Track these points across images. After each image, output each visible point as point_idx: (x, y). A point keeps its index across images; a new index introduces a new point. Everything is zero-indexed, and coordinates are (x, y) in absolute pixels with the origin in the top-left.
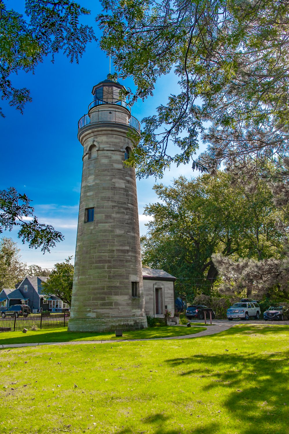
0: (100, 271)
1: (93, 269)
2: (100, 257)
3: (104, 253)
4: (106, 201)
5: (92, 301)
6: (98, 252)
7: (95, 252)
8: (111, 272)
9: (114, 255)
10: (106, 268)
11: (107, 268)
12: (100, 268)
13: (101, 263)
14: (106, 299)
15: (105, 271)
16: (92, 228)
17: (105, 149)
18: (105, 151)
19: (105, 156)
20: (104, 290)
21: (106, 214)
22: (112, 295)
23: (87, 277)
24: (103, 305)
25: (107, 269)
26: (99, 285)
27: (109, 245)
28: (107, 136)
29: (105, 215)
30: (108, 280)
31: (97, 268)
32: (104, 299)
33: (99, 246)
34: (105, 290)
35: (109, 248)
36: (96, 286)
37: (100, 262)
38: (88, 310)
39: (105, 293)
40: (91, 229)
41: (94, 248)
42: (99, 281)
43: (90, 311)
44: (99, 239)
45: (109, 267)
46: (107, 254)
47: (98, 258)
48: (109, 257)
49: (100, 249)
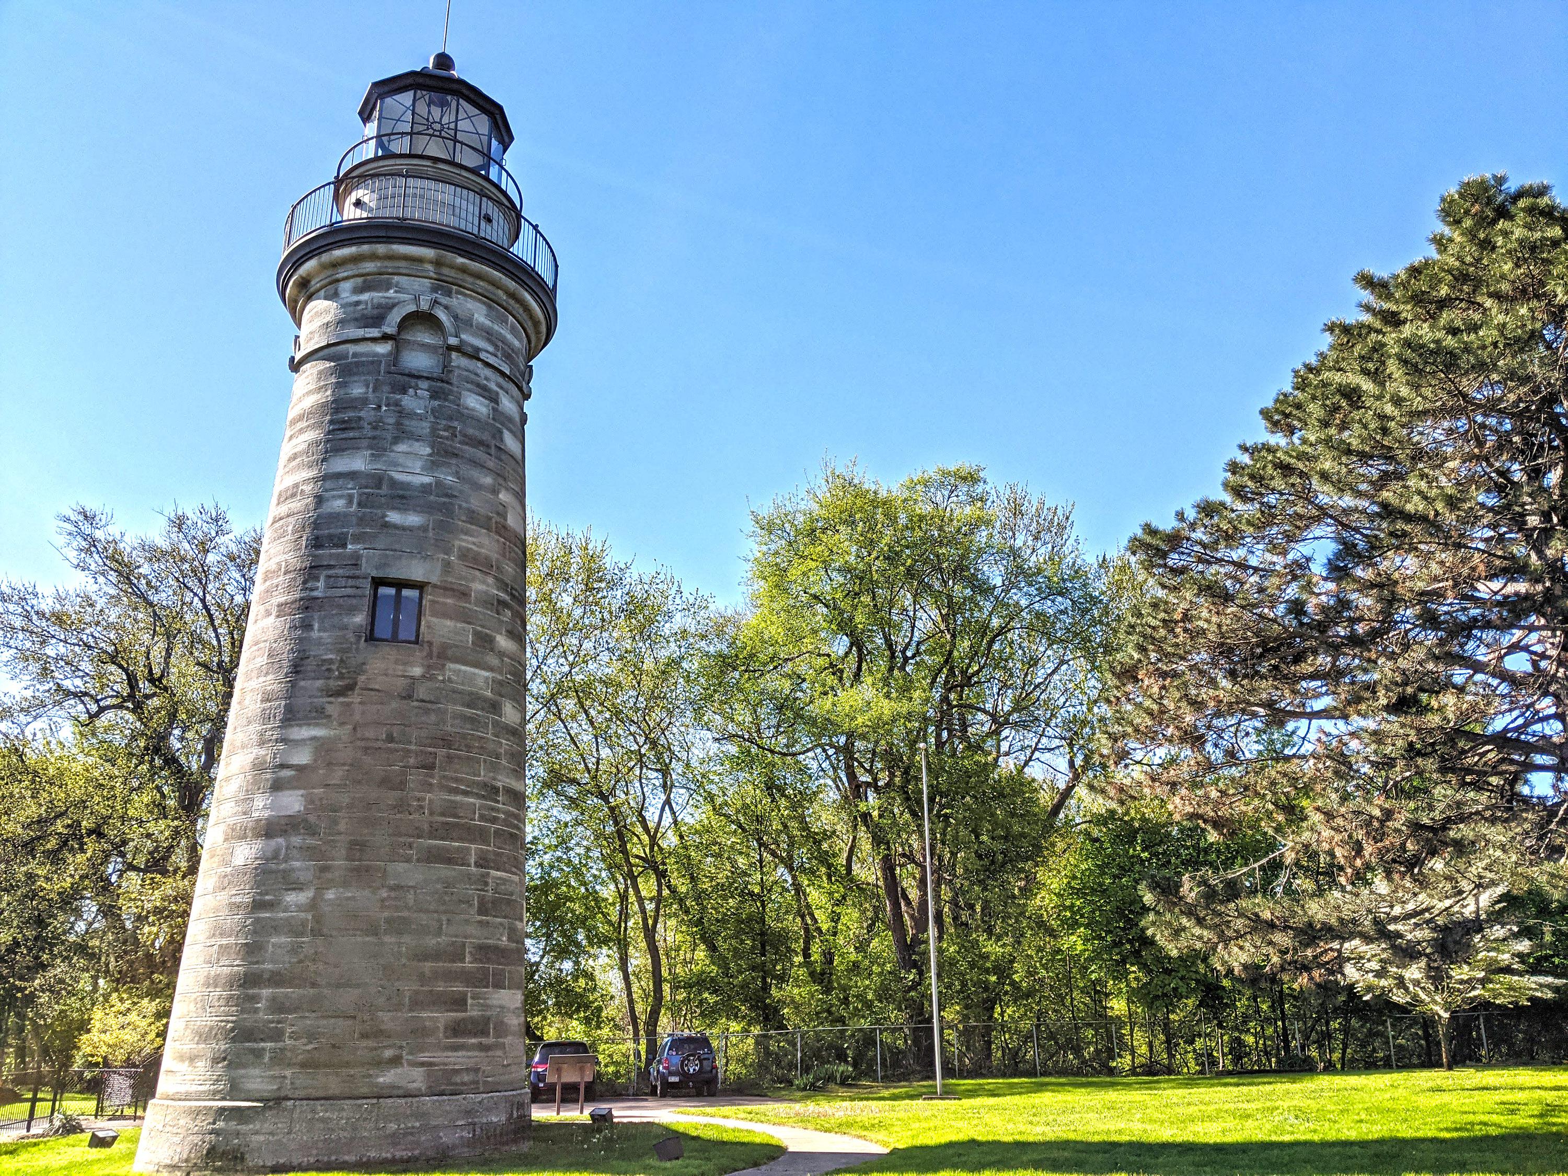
0: (444, 871)
1: (418, 860)
2: (451, 809)
3: (466, 793)
4: (477, 573)
5: (411, 1010)
6: (442, 787)
7: (431, 785)
8: (486, 884)
9: (498, 810)
10: (472, 861)
11: (477, 865)
12: (449, 861)
13: (452, 839)
14: (470, 1001)
15: (469, 876)
16: (417, 671)
17: (483, 355)
18: (479, 364)
19: (478, 385)
20: (462, 960)
21: (479, 628)
22: (487, 987)
23: (384, 893)
24: (456, 1029)
25: (473, 869)
26: (443, 939)
27: (485, 761)
28: (489, 307)
29: (476, 634)
30: (479, 918)
31: (433, 857)
32: (459, 1003)
33: (449, 758)
34: (468, 964)
35: (483, 775)
36: (431, 942)
37: (445, 831)
38: (388, 1053)
39: (469, 978)
40: (412, 678)
41: (423, 767)
42: (444, 918)
43: (396, 1061)
44: (449, 728)
45: (483, 862)
46: (478, 802)
47: (443, 814)
48: (482, 818)
49: (454, 775)
